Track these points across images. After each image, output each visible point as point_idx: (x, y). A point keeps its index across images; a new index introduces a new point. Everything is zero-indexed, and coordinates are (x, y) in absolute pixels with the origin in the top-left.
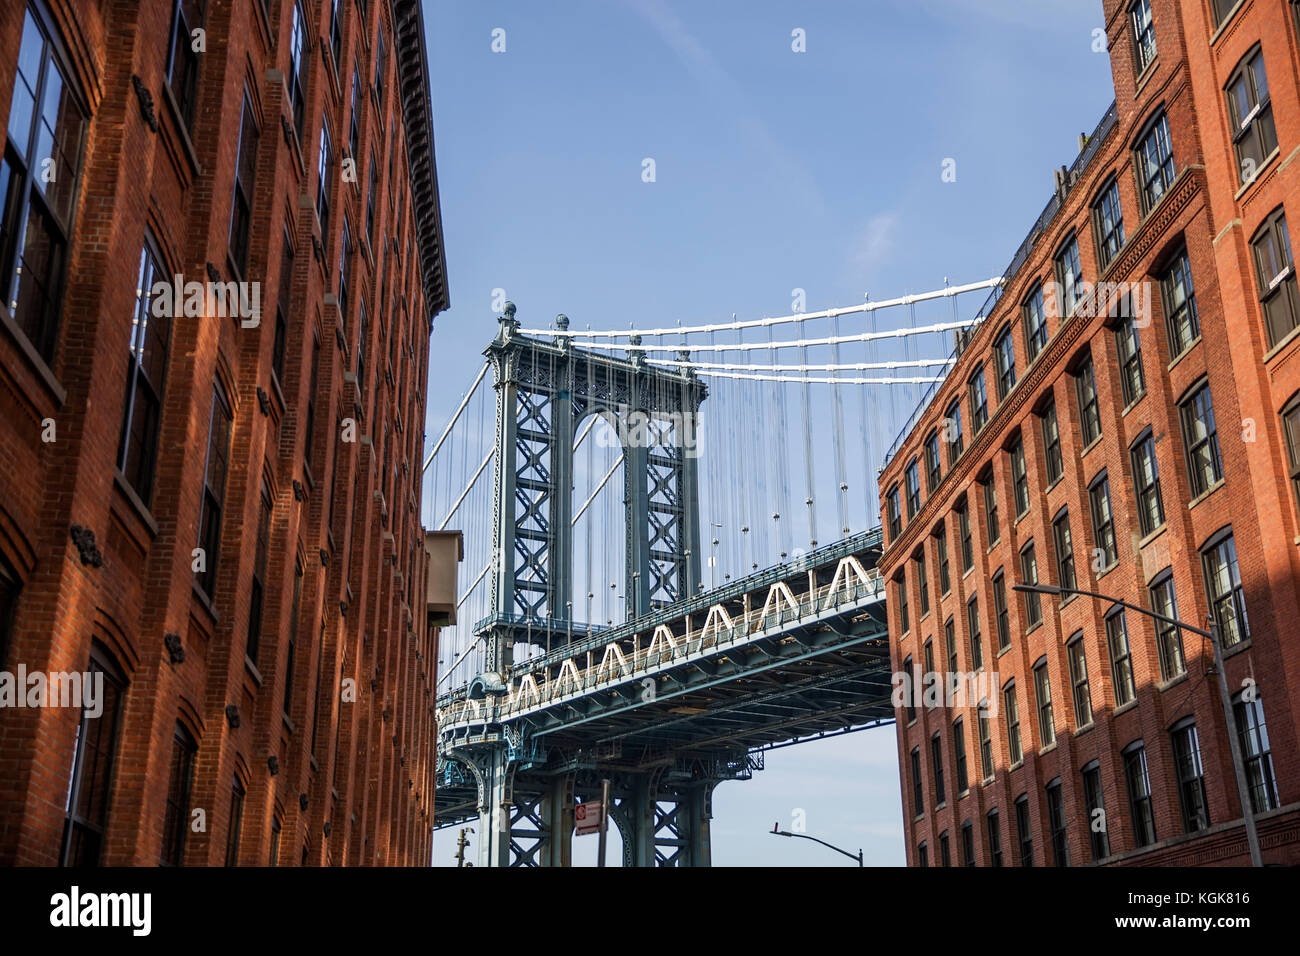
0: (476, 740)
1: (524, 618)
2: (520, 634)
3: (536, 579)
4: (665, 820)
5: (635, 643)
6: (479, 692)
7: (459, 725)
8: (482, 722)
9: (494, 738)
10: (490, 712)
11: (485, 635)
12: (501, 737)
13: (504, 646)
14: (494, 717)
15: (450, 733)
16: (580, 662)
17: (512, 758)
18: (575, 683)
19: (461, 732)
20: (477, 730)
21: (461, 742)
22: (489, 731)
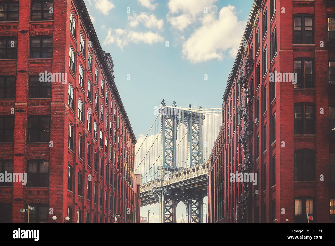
0: (158, 189)
1: (167, 166)
2: (166, 169)
3: (170, 158)
4: (194, 204)
5: (187, 173)
6: (159, 181)
7: (155, 187)
8: (159, 186)
9: (161, 189)
10: (161, 184)
11: (160, 169)
12: (163, 189)
13: (163, 171)
14: (161, 185)
15: (153, 188)
16: (177, 176)
17: (165, 193)
18: (176, 180)
19: (155, 188)
20: (158, 188)
21: (155, 190)
22: (160, 188)
